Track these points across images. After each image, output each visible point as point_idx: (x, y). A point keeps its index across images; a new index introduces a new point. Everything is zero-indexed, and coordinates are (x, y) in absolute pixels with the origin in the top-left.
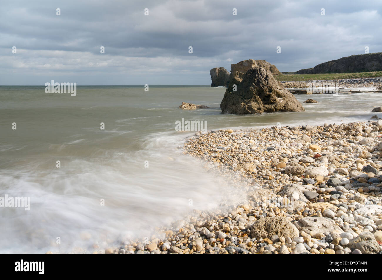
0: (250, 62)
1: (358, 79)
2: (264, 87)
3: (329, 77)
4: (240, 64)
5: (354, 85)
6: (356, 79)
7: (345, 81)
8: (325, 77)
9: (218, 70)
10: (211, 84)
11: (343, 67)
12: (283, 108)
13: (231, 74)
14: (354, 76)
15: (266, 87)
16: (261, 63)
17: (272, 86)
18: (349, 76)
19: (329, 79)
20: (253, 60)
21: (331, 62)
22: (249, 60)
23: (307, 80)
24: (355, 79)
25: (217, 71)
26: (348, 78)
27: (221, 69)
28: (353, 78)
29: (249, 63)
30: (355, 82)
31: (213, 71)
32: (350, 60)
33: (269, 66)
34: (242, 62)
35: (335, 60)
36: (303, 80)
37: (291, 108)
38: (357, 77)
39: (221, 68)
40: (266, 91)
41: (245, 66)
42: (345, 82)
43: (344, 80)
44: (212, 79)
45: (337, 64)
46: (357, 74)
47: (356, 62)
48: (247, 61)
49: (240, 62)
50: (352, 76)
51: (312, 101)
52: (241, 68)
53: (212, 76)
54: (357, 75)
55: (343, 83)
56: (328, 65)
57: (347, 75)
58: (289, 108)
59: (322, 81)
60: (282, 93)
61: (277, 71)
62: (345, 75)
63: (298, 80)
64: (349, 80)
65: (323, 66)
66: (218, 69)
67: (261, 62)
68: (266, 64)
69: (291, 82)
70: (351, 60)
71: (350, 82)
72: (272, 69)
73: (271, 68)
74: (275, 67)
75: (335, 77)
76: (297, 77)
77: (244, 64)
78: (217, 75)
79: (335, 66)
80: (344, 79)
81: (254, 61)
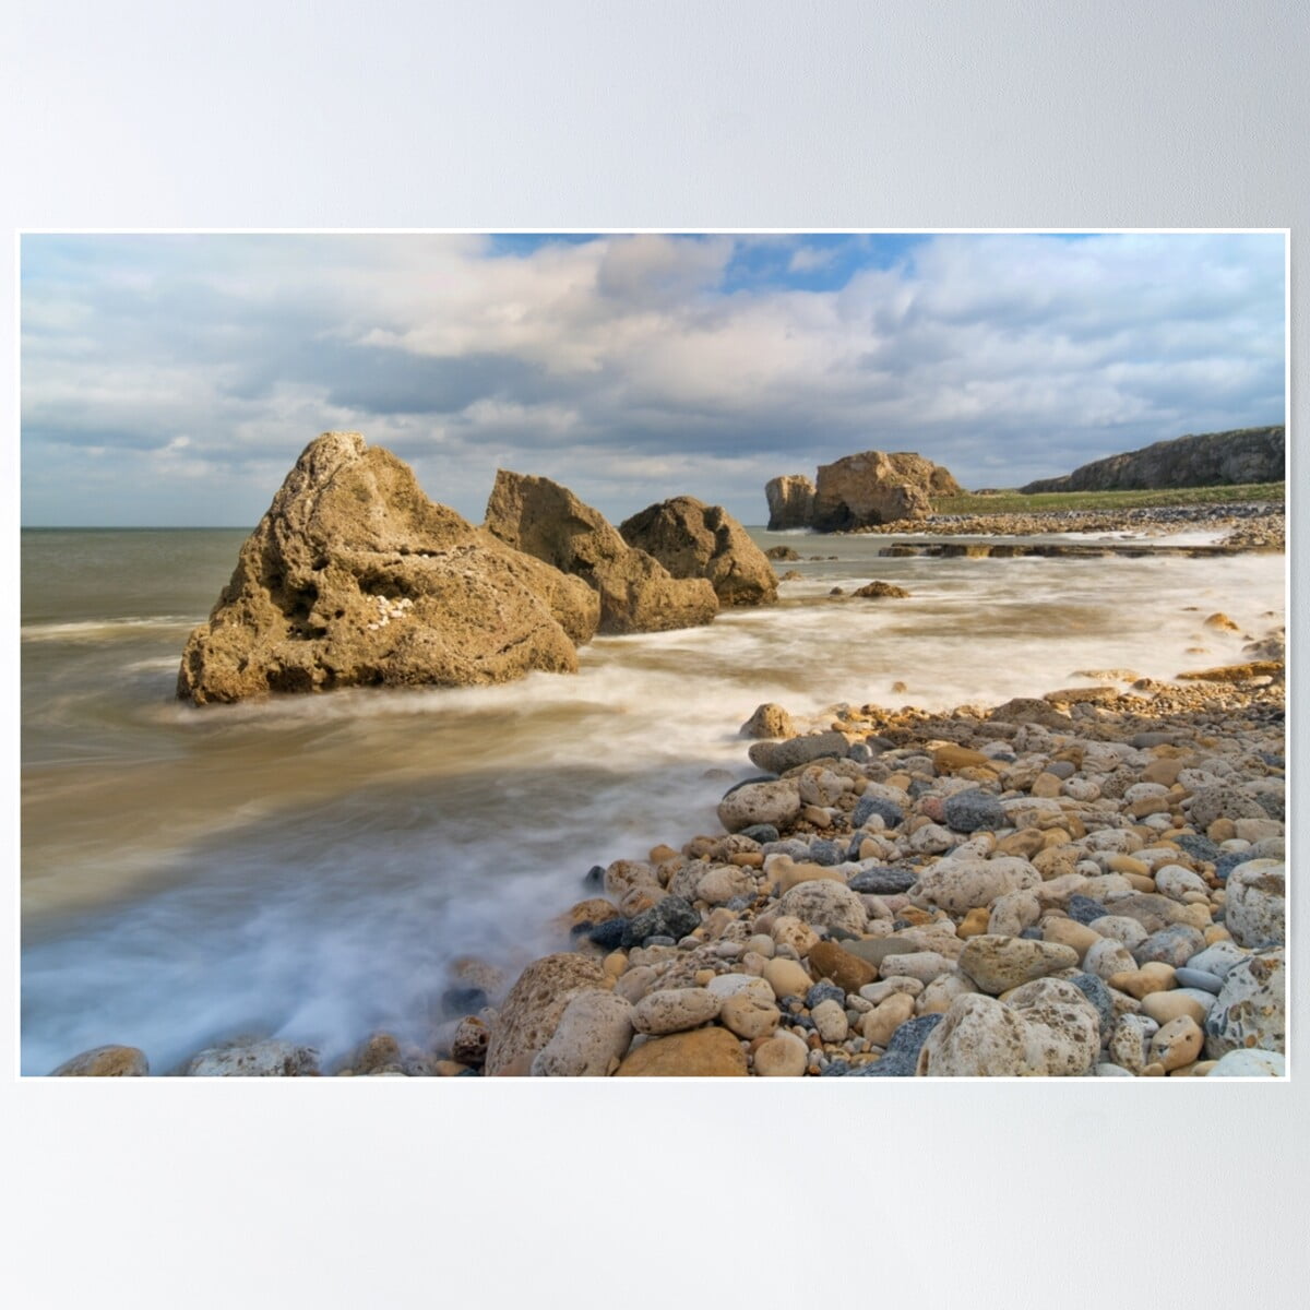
0: (871, 460)
1: (1191, 508)
2: (287, 538)
3: (1104, 502)
4: (842, 464)
5: (1173, 526)
6: (1186, 509)
7: (1148, 515)
8: (1093, 501)
9: (789, 483)
10: (767, 524)
11: (1155, 470)
12: (384, 663)
13: (817, 494)
14: (1180, 500)
15: (296, 541)
16: (905, 461)
17: (329, 535)
18: (1166, 499)
19: (1102, 509)
20: (880, 454)
21: (1120, 459)
22: (868, 453)
23: (1038, 511)
24: (1181, 508)
25: (785, 488)
26: (1162, 505)
27: (798, 482)
28: (1178, 503)
29: (869, 462)
30: (1180, 517)
31: (774, 486)
32: (1177, 449)
33: (928, 470)
34: (849, 458)
35: (1132, 451)
36: (1028, 511)
37: (428, 660)
38: (1189, 502)
39: (796, 477)
40: (294, 561)
41: (855, 471)
42: (1150, 518)
43: (1147, 510)
44: (771, 510)
45: (1136, 462)
46: (1192, 493)
47: (1194, 457)
48: (862, 455)
49: (843, 460)
50: (1175, 498)
51: (885, 591)
52: (845, 478)
53: (770, 501)
54: (1189, 497)
55: (1142, 521)
56: (1111, 465)
57: (1159, 494)
58: (411, 660)
59: (1082, 513)
60: (417, 574)
61: (952, 484)
62: (1151, 497)
63: (1009, 512)
64: (1162, 509)
65: (1096, 469)
66: (787, 479)
67: (907, 458)
68: (918, 465)
69: (989, 518)
70: (1181, 450)
71: (1163, 518)
72: (936, 478)
73: (933, 475)
74: (948, 473)
75: (1122, 502)
76: (1010, 503)
77: (853, 466)
78: (786, 496)
79: (1132, 468)
80: (1150, 506)
81: (882, 455)
